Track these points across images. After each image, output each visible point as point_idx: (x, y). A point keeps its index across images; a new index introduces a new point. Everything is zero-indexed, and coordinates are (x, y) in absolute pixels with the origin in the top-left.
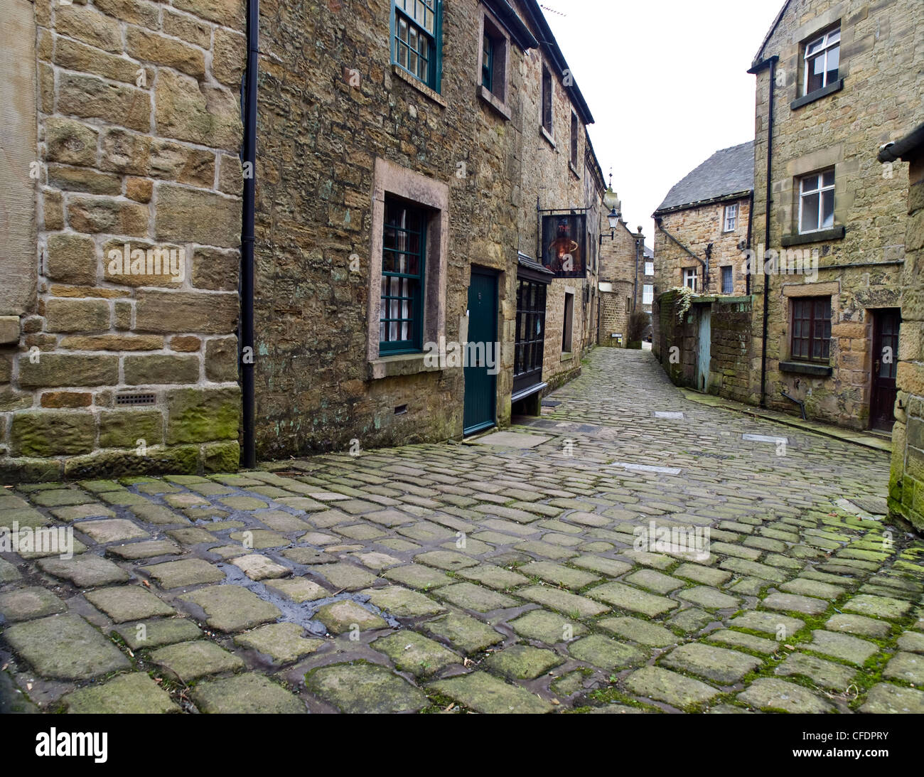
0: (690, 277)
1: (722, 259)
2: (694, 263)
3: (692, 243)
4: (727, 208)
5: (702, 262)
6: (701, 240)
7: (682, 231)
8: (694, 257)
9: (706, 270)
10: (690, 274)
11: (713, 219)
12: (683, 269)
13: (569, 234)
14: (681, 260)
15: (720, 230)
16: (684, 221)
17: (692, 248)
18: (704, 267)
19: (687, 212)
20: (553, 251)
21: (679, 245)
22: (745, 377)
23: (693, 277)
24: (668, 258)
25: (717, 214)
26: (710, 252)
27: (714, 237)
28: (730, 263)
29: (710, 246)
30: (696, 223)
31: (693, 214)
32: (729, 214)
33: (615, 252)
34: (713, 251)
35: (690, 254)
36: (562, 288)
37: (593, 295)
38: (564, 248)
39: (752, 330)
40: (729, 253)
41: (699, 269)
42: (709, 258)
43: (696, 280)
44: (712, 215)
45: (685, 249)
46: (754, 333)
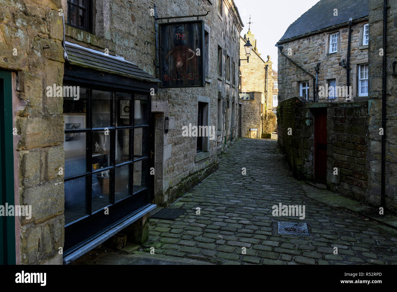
0: (304, 88)
1: (328, 74)
2: (308, 77)
3: (305, 63)
4: (331, 36)
5: (312, 76)
6: (312, 61)
7: (297, 54)
8: (307, 73)
9: (316, 82)
10: (304, 85)
11: (320, 45)
12: (299, 82)
13: (185, 41)
14: (297, 76)
15: (326, 53)
16: (299, 47)
17: (305, 67)
18: (314, 80)
19: (301, 40)
20: (171, 60)
21: (296, 65)
22: (363, 178)
23: (307, 88)
24: (288, 75)
25: (323, 40)
26: (319, 69)
27: (321, 58)
28: (334, 77)
29: (319, 65)
30: (308, 48)
31: (306, 42)
32: (333, 40)
33: (252, 73)
34: (321, 68)
35: (304, 71)
36: (194, 98)
37: (233, 103)
38: (181, 56)
39: (369, 133)
40: (333, 69)
41: (311, 82)
42: (318, 73)
43: (308, 90)
44: (320, 41)
45: (300, 67)
46: (371, 136)
